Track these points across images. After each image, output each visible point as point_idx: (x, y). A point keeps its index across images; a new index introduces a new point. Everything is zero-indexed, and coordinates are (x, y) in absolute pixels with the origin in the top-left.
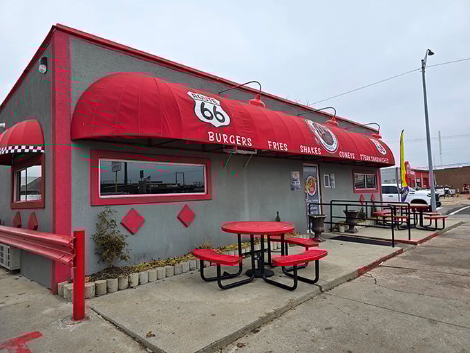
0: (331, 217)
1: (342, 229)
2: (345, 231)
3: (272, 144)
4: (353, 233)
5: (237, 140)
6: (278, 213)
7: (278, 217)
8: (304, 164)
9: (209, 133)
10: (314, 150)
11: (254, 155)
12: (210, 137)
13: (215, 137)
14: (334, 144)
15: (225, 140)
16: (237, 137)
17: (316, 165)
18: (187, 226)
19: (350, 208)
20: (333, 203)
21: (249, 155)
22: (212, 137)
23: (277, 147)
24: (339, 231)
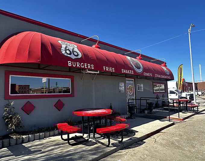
0: (141, 106)
1: (146, 112)
2: (148, 113)
3: (105, 68)
4: (151, 114)
5: (85, 66)
6: (111, 104)
7: (111, 106)
8: (126, 79)
9: (69, 62)
10: (129, 72)
11: (98, 74)
12: (69, 64)
13: (72, 64)
14: (141, 69)
15: (78, 65)
16: (85, 64)
17: (133, 79)
18: (59, 111)
19: (148, 101)
20: (141, 99)
21: (95, 74)
22: (70, 64)
23: (108, 69)
24: (144, 113)
